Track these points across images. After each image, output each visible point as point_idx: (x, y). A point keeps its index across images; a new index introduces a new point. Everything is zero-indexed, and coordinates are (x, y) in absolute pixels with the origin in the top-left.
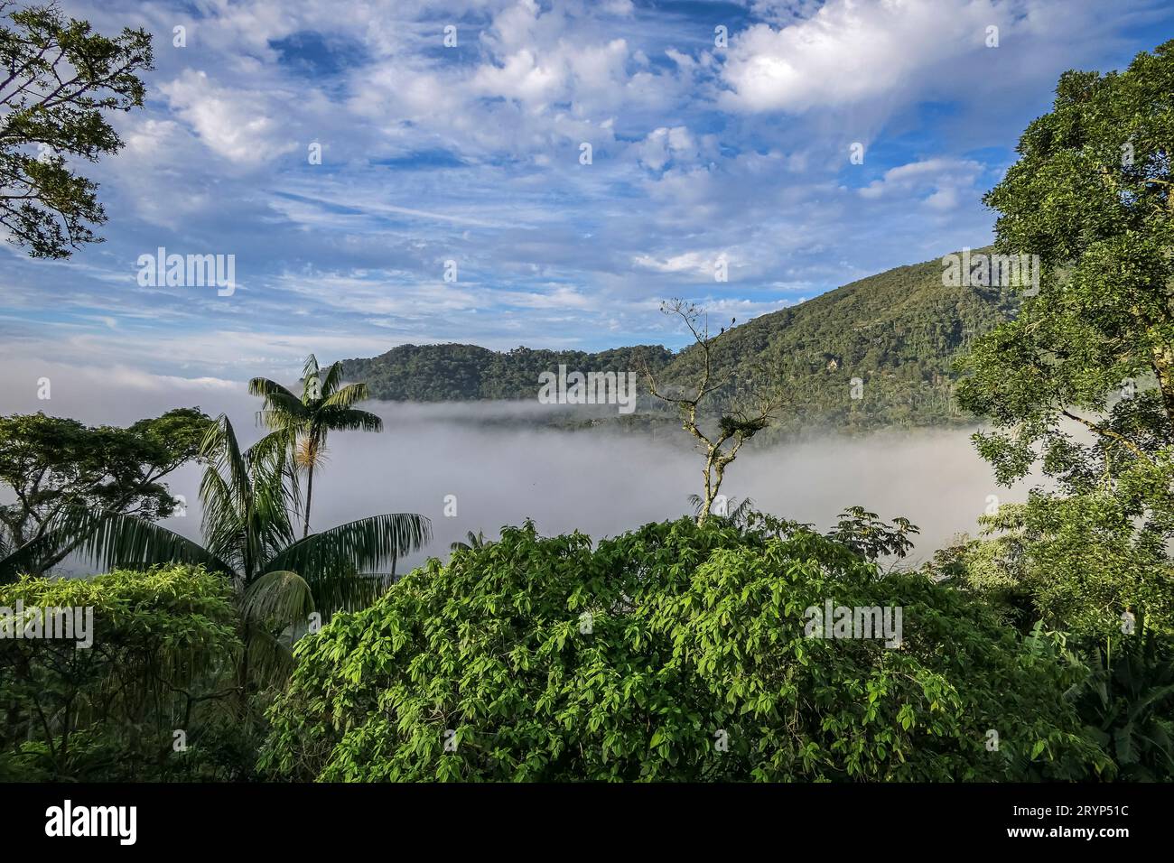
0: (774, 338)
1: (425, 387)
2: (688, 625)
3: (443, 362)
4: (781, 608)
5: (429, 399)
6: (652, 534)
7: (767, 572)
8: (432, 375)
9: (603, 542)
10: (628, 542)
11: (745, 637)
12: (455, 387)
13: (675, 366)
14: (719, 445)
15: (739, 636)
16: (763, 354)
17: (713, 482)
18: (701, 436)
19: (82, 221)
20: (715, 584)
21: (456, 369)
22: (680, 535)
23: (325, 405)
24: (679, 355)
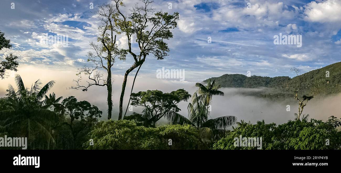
0: (315, 76)
1: (230, 84)
2: (298, 145)
3: (234, 78)
4: (318, 141)
5: (231, 87)
6: (290, 123)
7: (316, 132)
8: (232, 81)
9: (279, 125)
10: (285, 125)
11: (311, 147)
12: (237, 84)
13: (291, 81)
14: (302, 102)
15: (309, 147)
16: (312, 80)
17: (301, 111)
18: (298, 100)
19: (165, 52)
20: (304, 135)
21: (238, 80)
22: (296, 124)
23: (212, 89)
24: (292, 79)
